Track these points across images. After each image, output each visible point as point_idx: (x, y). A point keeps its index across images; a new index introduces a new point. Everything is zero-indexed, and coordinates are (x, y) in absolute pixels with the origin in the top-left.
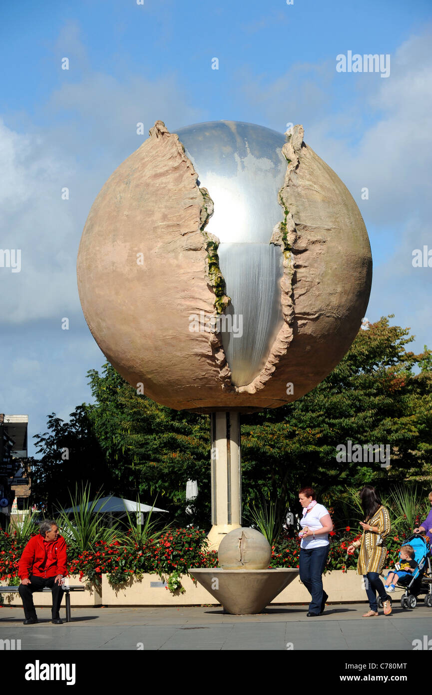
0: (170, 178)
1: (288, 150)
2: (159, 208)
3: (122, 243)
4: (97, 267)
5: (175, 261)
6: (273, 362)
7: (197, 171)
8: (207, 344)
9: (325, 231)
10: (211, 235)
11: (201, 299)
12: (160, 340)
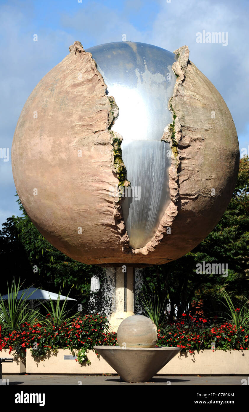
0: (85, 88)
1: (177, 67)
2: (76, 111)
3: (48, 137)
4: (27, 155)
5: (88, 152)
6: (161, 231)
7: (106, 83)
8: (112, 217)
9: (204, 131)
10: (117, 133)
11: (107, 183)
12: (75, 213)
